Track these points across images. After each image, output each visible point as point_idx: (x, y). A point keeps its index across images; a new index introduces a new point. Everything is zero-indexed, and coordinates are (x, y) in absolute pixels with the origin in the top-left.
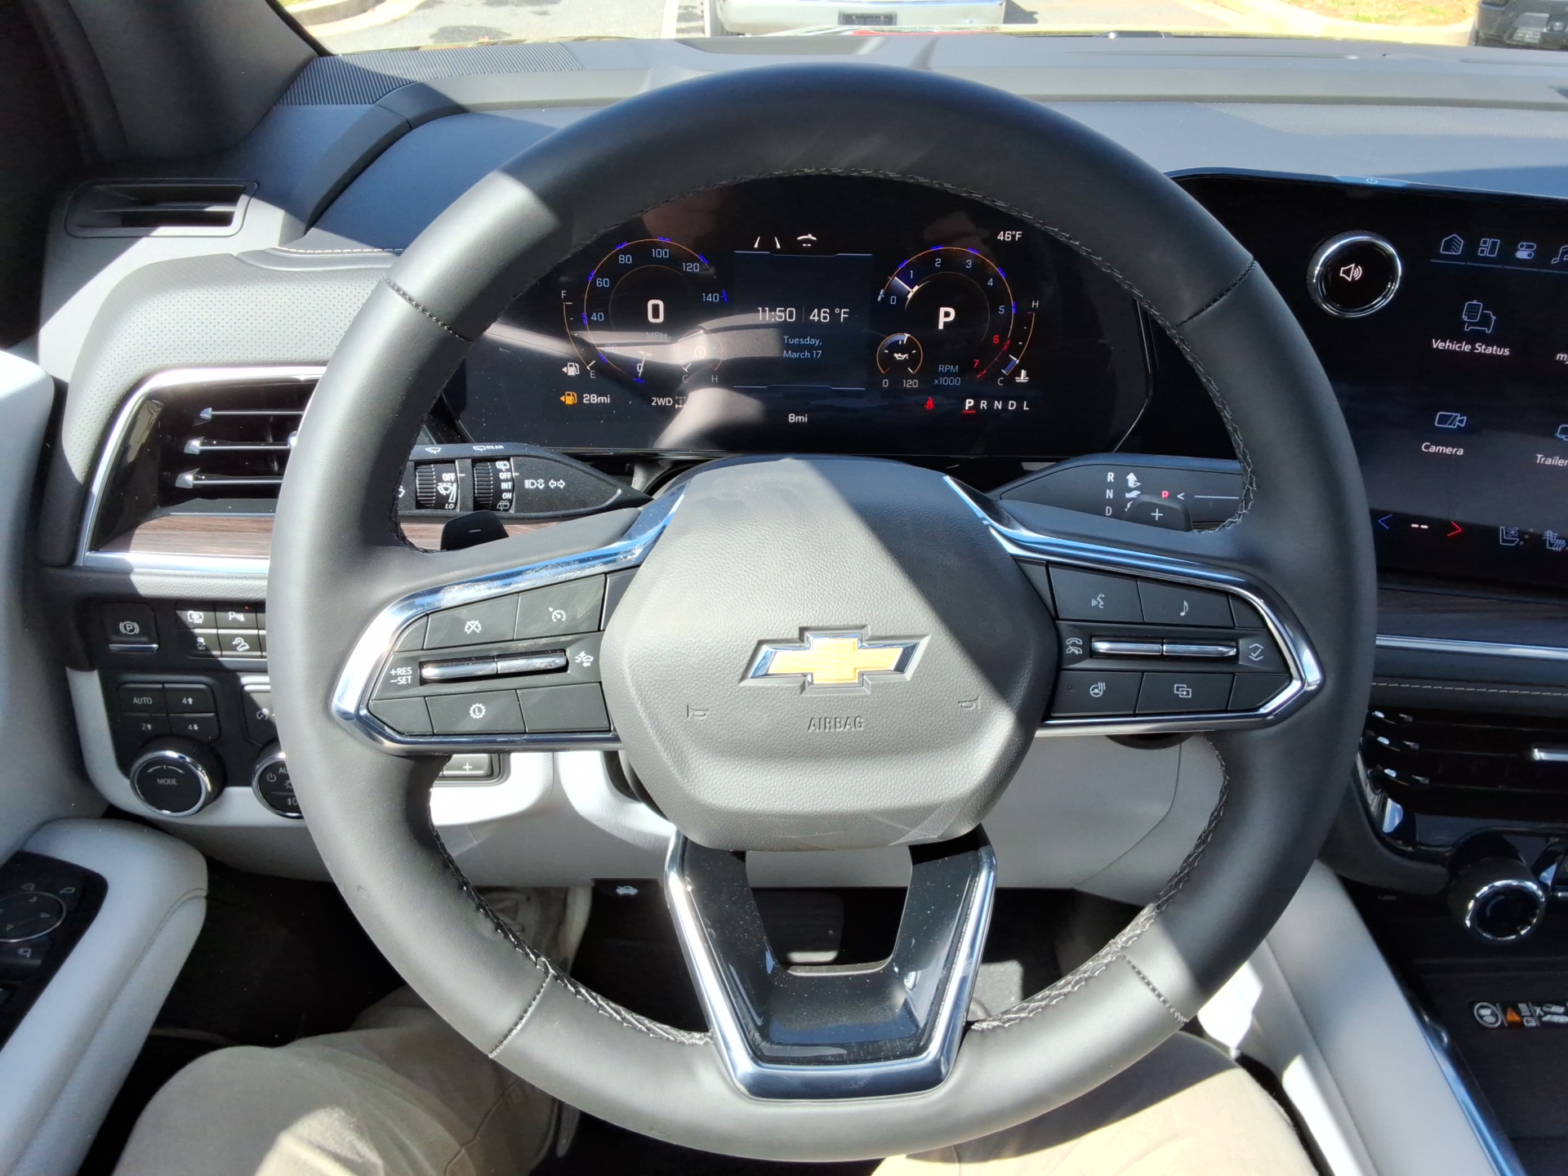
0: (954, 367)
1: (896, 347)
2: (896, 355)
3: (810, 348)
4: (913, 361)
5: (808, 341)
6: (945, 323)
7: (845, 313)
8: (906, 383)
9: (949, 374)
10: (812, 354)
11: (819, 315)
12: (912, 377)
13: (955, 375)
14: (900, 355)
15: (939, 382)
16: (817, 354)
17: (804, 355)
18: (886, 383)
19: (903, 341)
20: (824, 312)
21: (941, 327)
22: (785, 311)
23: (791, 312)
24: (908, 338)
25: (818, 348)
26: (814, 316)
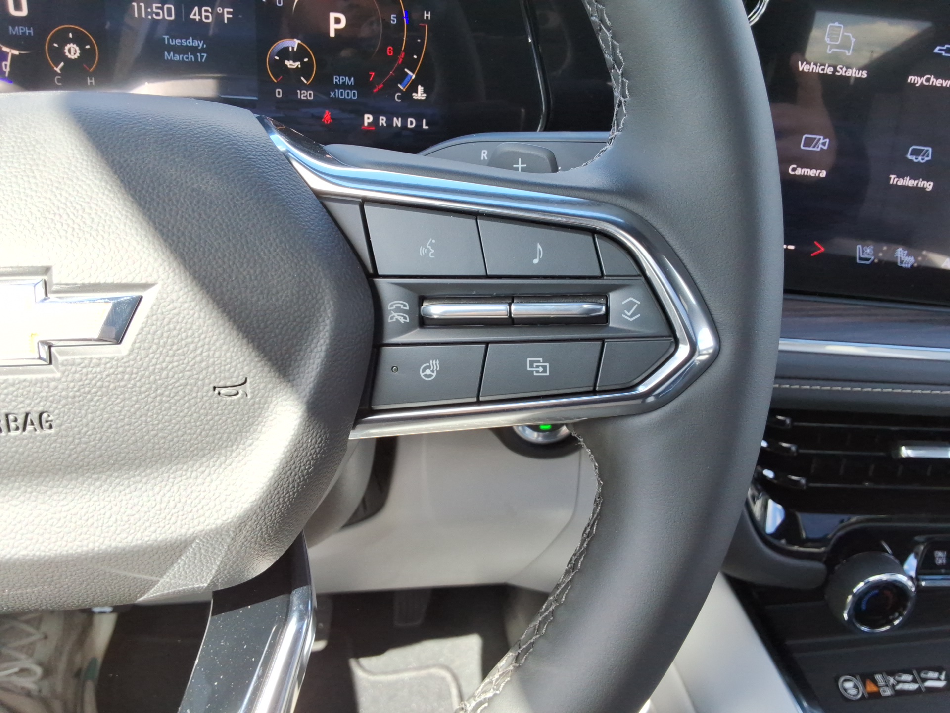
0: (350, 79)
1: (285, 53)
2: (287, 62)
3: (194, 50)
4: (305, 70)
5: (191, 42)
6: (336, 30)
7: (228, 13)
8: (301, 94)
9: (344, 86)
10: (196, 57)
11: (200, 14)
12: (307, 88)
13: (350, 87)
14: (291, 62)
15: (335, 94)
16: (202, 57)
17: (187, 58)
18: (279, 93)
19: (293, 48)
20: (206, 11)
21: (332, 34)
22: (162, 9)
23: (169, 10)
24: (299, 44)
25: (202, 51)
26: (195, 15)
